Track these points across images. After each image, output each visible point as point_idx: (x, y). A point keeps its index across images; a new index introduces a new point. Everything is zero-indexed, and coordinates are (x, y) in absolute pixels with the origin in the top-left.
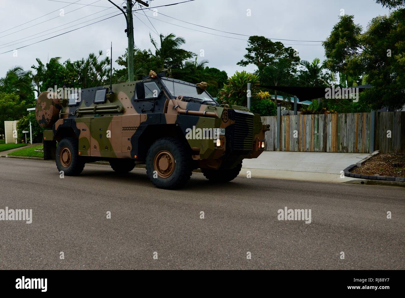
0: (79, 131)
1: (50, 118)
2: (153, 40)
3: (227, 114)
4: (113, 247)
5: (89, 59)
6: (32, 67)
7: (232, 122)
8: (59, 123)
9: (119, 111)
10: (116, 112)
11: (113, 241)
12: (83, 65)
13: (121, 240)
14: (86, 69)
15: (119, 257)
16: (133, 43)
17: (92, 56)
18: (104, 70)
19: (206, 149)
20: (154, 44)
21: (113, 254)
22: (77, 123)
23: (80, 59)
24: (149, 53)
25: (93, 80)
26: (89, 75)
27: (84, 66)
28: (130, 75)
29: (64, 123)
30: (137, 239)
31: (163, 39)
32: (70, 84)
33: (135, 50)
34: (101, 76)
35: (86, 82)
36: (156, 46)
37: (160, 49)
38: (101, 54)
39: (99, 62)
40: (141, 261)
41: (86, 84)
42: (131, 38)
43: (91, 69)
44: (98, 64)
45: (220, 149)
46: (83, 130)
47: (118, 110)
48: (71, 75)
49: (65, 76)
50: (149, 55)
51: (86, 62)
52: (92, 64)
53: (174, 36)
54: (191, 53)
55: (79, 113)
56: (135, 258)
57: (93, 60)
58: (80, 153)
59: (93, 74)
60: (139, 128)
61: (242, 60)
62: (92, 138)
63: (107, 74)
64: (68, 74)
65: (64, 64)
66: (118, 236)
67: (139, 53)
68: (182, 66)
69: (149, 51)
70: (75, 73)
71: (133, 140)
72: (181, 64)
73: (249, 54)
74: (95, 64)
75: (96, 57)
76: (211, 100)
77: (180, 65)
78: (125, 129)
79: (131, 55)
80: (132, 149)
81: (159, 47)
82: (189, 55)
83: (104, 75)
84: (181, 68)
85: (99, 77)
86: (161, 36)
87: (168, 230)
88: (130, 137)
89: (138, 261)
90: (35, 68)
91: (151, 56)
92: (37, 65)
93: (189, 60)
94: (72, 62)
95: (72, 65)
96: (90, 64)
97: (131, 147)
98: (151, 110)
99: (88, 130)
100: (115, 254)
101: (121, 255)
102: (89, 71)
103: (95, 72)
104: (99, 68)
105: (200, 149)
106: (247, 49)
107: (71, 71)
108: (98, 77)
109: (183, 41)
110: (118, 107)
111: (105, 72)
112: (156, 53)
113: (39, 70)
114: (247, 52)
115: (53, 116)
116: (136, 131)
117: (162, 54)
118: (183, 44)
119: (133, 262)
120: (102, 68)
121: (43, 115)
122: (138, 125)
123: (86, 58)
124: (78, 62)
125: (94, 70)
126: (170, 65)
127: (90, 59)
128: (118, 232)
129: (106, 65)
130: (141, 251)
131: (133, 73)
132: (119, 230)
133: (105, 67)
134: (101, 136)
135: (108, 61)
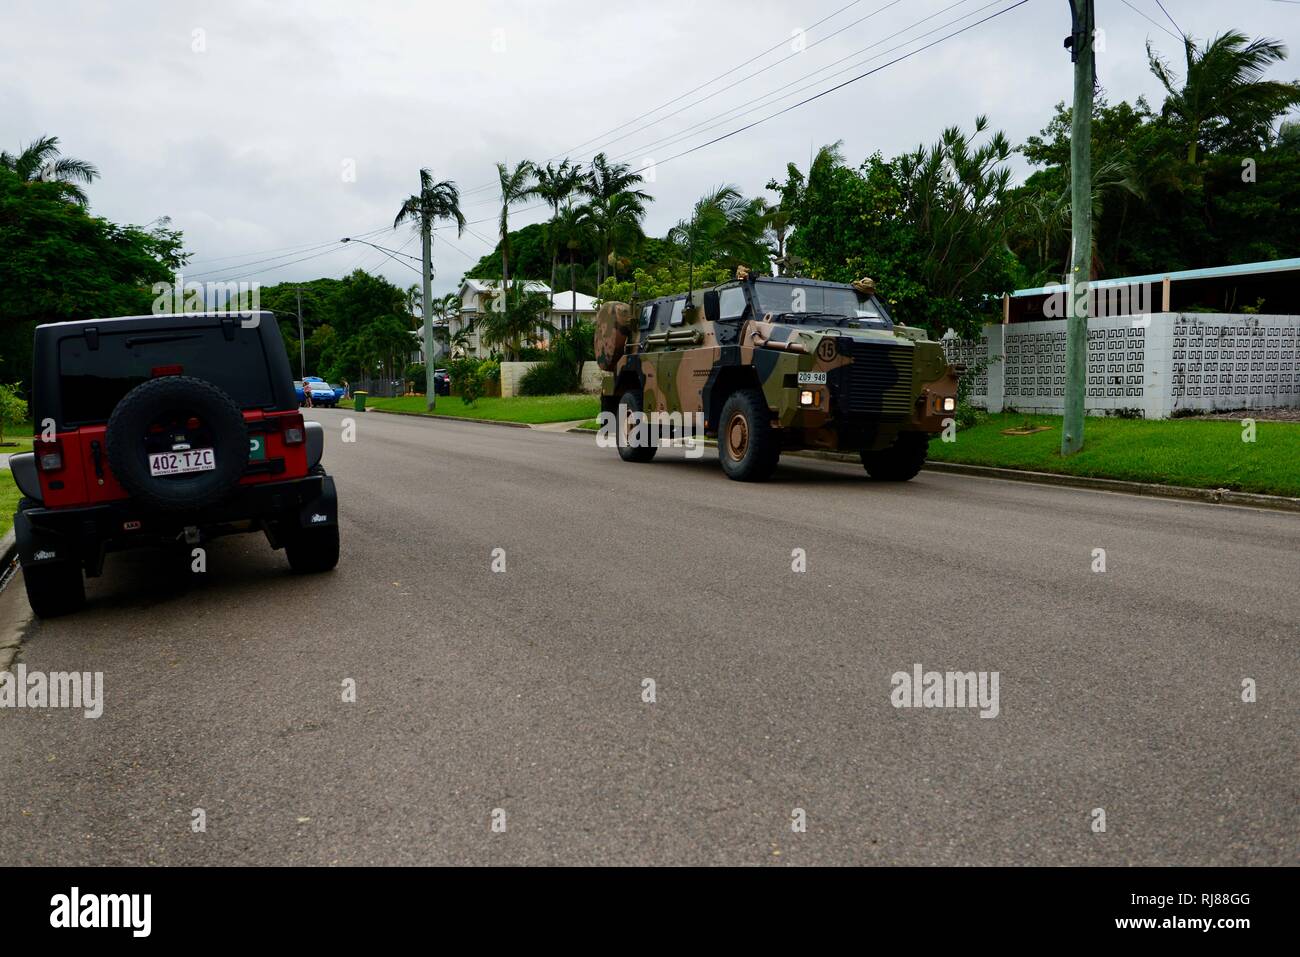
0: (644, 378)
1: (611, 354)
2: (1157, 64)
3: (833, 347)
4: (1019, 737)
5: (940, 148)
6: (768, 187)
7: (847, 361)
8: (622, 362)
9: (694, 340)
11: (1018, 718)
12: (921, 167)
13: (1046, 716)
14: (929, 178)
15: (1040, 772)
16: (1090, 79)
17: (951, 137)
18: (986, 177)
19: (785, 409)
20: (1161, 75)
21: (1020, 758)
22: (643, 364)
23: (911, 150)
24: (1141, 109)
25: (950, 212)
26: (940, 197)
27: (925, 169)
28: (1077, 185)
29: (628, 363)
30: (1102, 722)
31: (1197, 56)
32: (878, 227)
34: (979, 197)
35: (927, 217)
36: (1170, 81)
37: (1185, 91)
38: (981, 125)
39: (971, 154)
40: (1119, 794)
41: (928, 225)
42: (1087, 65)
44: (967, 158)
45: (810, 408)
46: (649, 376)
47: (697, 338)
48: (880, 200)
49: (864, 205)
50: (1142, 115)
51: (929, 155)
52: (950, 160)
53: (1240, 40)
55: (650, 344)
56: (1095, 781)
57: (953, 149)
59: (952, 192)
60: (712, 373)
62: (659, 390)
63: (997, 188)
64: (872, 197)
65: (862, 167)
66: (1034, 703)
68: (1268, 139)
69: (1141, 102)
70: (893, 192)
71: (705, 392)
72: (1265, 136)
74: (959, 160)
75: (962, 139)
76: (876, 315)
77: (1261, 139)
78: (698, 373)
79: (1082, 121)
80: (703, 410)
81: (1180, 82)
83: (986, 192)
84: (1263, 149)
85: (970, 200)
86: (1190, 48)
87: (1213, 704)
88: (701, 389)
89: (1107, 792)
90: (779, 188)
91: (1145, 120)
92: (783, 179)
93: (1295, 114)
94: (886, 160)
95: (887, 170)
97: (702, 405)
99: (655, 374)
100: (1029, 761)
101: (1048, 766)
102: (939, 184)
103: (959, 186)
104: (971, 173)
105: (779, 409)
107: (881, 187)
108: (967, 201)
109: (1278, 51)
110: (696, 333)
111: (991, 183)
112: (1167, 105)
113: (789, 192)
115: (616, 349)
116: (708, 377)
117: (1190, 106)
119: (1089, 796)
120: (982, 172)
121: (603, 348)
123: (932, 143)
124: (905, 160)
125: (956, 178)
126: (1218, 141)
127: (944, 147)
128: (1033, 691)
129: (994, 159)
130: (1117, 762)
131: (1087, 180)
132: (1038, 683)
133: (992, 167)
134: (669, 386)
135: (1000, 147)
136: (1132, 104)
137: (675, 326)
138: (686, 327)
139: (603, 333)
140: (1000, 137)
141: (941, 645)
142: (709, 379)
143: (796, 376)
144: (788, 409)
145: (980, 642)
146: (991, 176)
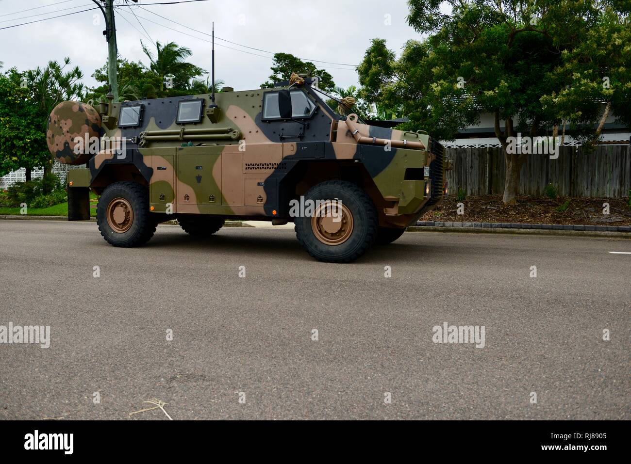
0: (150, 171)
2: (146, 49)
4: (84, 338)
5: (48, 69)
7: (433, 157)
8: (103, 156)
9: (233, 137)
10: (229, 140)
11: (85, 329)
12: (39, 77)
13: (97, 326)
14: (43, 83)
15: (93, 351)
16: (115, 50)
17: (53, 65)
18: (72, 86)
19: (410, 199)
20: (148, 54)
21: (84, 347)
22: (144, 157)
23: (33, 68)
24: (140, 66)
25: (55, 100)
26: (50, 92)
27: (41, 78)
29: (116, 157)
30: (121, 322)
31: (161, 49)
32: (18, 104)
33: (119, 61)
34: (69, 95)
35: (44, 101)
36: (151, 57)
37: (157, 62)
38: (67, 62)
39: (64, 74)
40: (126, 352)
41: (44, 105)
42: (113, 44)
43: (53, 84)
44: (62, 76)
45: (428, 197)
46: (159, 168)
47: (231, 135)
48: (20, 90)
49: (10, 92)
50: (141, 68)
51: (43, 72)
52: (53, 76)
53: (176, 46)
54: (201, 69)
55: (147, 140)
56: (117, 348)
57: (55, 71)
58: (152, 208)
59: (55, 91)
60: (281, 166)
61: (266, 81)
62: (179, 183)
63: (78, 91)
64: (14, 88)
65: (7, 73)
66: (92, 321)
67: (126, 64)
68: (189, 85)
69: (140, 63)
71: (268, 185)
72: (188, 83)
73: (275, 75)
74: (58, 77)
75: (59, 67)
77: (186, 85)
78: (249, 166)
79: (112, 67)
80: (267, 200)
81: (156, 58)
82: (198, 72)
83: (73, 93)
84: (188, 89)
85: (65, 95)
86: (158, 45)
88: (262, 181)
89: (121, 352)
91: (143, 70)
93: (198, 78)
94: (20, 72)
95: (20, 76)
96: (51, 76)
97: (264, 196)
98: (299, 137)
99: (170, 169)
100: (88, 347)
101: (97, 347)
102: (49, 86)
103: (59, 88)
104: (64, 83)
105: (399, 199)
106: (272, 68)
108: (63, 96)
109: (189, 52)
110: (231, 130)
111: (75, 89)
112: (152, 66)
114: (272, 73)
116: (274, 170)
117: (160, 68)
118: (189, 56)
119: (114, 355)
120: (70, 83)
121: (66, 143)
122: (278, 160)
123: (44, 67)
124: (30, 72)
125: (57, 85)
127: (50, 69)
128: (92, 316)
129: (75, 78)
130: (126, 338)
132: (95, 312)
133: (74, 82)
134: (199, 179)
135: (78, 73)
136: (137, 64)
137: (184, 124)
138: (203, 125)
139: (65, 130)
140: (77, 69)
141: (50, 303)
142: (275, 171)
143: (423, 169)
144: (415, 199)
145: (69, 298)
146: (75, 85)
